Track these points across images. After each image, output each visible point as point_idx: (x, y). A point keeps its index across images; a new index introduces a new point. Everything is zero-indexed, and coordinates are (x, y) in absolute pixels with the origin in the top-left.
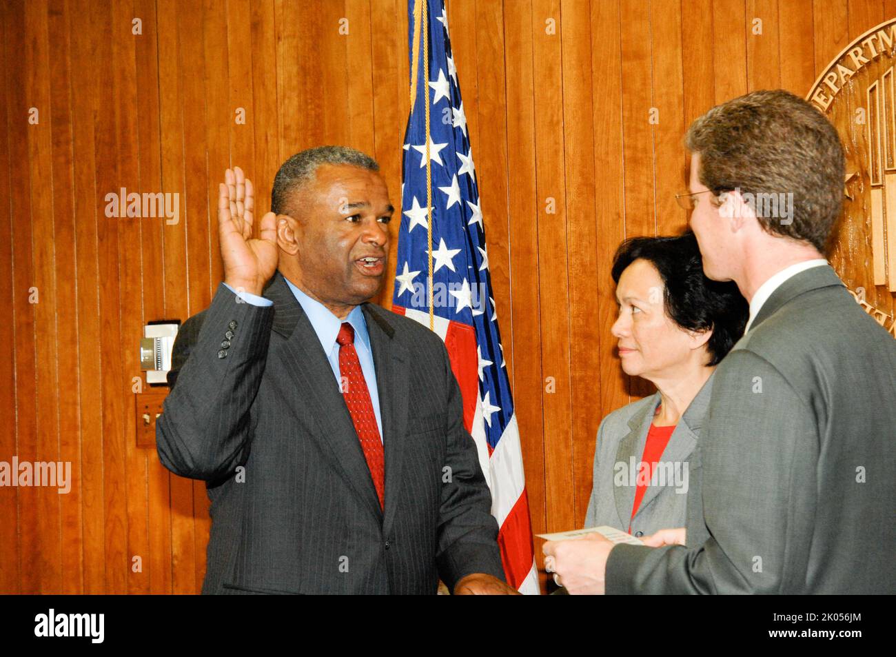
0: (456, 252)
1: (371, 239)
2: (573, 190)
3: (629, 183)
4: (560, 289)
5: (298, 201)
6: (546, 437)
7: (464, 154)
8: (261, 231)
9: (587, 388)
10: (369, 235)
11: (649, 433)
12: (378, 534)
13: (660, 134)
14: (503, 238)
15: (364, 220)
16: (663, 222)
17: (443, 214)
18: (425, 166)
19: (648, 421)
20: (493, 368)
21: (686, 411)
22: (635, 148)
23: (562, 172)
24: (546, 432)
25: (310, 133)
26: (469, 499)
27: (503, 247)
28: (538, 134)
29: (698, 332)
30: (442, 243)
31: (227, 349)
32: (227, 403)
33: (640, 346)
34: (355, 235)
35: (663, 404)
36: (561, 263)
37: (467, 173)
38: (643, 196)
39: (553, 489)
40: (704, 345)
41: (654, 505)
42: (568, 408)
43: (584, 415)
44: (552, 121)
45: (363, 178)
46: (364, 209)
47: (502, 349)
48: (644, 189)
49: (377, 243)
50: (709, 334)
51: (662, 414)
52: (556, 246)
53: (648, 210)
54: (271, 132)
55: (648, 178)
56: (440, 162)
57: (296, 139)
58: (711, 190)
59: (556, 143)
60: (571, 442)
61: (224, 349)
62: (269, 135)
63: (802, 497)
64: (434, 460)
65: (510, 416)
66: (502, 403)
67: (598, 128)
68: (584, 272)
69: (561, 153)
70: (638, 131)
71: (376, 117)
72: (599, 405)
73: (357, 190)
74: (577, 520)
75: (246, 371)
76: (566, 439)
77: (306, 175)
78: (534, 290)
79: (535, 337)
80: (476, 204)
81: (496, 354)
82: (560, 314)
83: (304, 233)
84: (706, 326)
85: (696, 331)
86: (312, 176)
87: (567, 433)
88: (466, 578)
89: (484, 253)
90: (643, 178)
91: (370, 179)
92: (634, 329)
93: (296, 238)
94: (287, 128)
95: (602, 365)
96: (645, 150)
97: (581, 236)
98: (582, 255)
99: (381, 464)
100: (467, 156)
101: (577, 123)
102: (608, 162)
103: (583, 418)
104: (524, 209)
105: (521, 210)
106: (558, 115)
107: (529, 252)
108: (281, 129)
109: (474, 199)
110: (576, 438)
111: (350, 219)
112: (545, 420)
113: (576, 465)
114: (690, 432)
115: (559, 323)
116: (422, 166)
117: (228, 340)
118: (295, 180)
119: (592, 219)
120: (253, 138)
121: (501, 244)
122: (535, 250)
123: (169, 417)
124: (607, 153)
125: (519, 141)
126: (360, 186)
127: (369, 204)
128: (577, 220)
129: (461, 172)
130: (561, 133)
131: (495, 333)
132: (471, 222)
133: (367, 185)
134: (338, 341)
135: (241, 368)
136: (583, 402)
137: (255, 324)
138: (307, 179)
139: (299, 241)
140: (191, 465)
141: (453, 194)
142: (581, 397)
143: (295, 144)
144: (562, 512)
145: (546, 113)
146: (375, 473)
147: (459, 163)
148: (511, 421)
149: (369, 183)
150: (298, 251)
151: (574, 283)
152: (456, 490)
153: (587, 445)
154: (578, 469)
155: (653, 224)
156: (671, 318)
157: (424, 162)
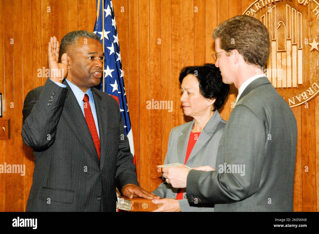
0: (113, 70)
1: (97, 65)
2: (152, 50)
3: (173, 48)
4: (147, 85)
5: (71, 50)
6: (141, 137)
7: (115, 36)
8: (62, 60)
9: (156, 120)
10: (97, 64)
11: (190, 135)
12: (98, 169)
13: (185, 31)
14: (126, 66)
15: (95, 58)
16: (185, 62)
17: (108, 57)
18: (102, 39)
19: (190, 130)
20: (124, 112)
21: (205, 127)
22: (176, 35)
23: (149, 43)
24: (140, 135)
25: (53, 27)
26: (125, 158)
27: (126, 70)
28: (140, 29)
29: (211, 99)
30: (108, 67)
31: (51, 102)
32: (50, 122)
33: (191, 105)
34: (92, 64)
35: (195, 125)
36: (148, 75)
37: (116, 43)
38: (178, 52)
39: (143, 155)
40: (212, 105)
41: (193, 160)
42: (149, 127)
43: (155, 130)
44: (145, 25)
45: (95, 43)
46: (95, 55)
47: (127, 105)
48: (179, 50)
49: (99, 67)
50: (214, 100)
51: (195, 128)
52: (146, 70)
53: (180, 58)
54: (38, 26)
55: (180, 46)
56: (107, 38)
57: (48, 29)
58: (226, 51)
59: (147, 33)
60: (150, 139)
61: (50, 102)
62: (37, 26)
63: (260, 156)
64: (116, 143)
65: (130, 129)
66: (127, 125)
67: (162, 28)
68: (156, 79)
69: (149, 37)
70: (177, 29)
71: (79, 22)
72: (160, 126)
73: (93, 48)
74: (151, 166)
75: (57, 110)
76: (148, 138)
77: (74, 41)
78: (137, 85)
79: (137, 102)
80: (119, 54)
81: (125, 107)
82: (147, 93)
83: (73, 62)
84: (214, 97)
85: (210, 99)
86: (76, 41)
87: (148, 136)
88: (126, 186)
89: (122, 71)
90: (178, 46)
91: (97, 43)
92: (189, 99)
93: (70, 64)
94: (44, 24)
95: (162, 112)
96: (179, 36)
97: (155, 66)
98: (155, 73)
99: (99, 145)
100: (116, 36)
101: (155, 26)
102: (166, 40)
103: (154, 130)
104: (134, 56)
105: (133, 57)
106: (147, 23)
107: (136, 71)
108: (42, 25)
109: (118, 52)
110: (152, 138)
111: (90, 58)
112: (140, 131)
113: (151, 147)
114: (206, 134)
115: (146, 97)
116: (101, 39)
117: (51, 99)
118: (70, 43)
119: (160, 60)
120: (31, 28)
121: (125, 68)
122: (138, 71)
123: (28, 126)
124: (165, 37)
125: (133, 32)
126: (94, 46)
127: (97, 53)
128: (154, 60)
129: (115, 42)
130: (149, 29)
131: (125, 100)
132: (117, 60)
133: (96, 46)
134: (83, 101)
135: (55, 109)
136: (155, 125)
137: (62, 94)
138: (75, 42)
139: (71, 64)
140: (36, 144)
141: (112, 49)
142: (154, 123)
143: (48, 31)
144: (146, 164)
145: (143, 22)
146: (97, 147)
147: (114, 39)
148: (130, 131)
149: (97, 45)
150: (70, 68)
151: (152, 83)
152: (121, 155)
153: (156, 140)
154: (152, 148)
155: (182, 62)
156: (202, 95)
157: (102, 38)
